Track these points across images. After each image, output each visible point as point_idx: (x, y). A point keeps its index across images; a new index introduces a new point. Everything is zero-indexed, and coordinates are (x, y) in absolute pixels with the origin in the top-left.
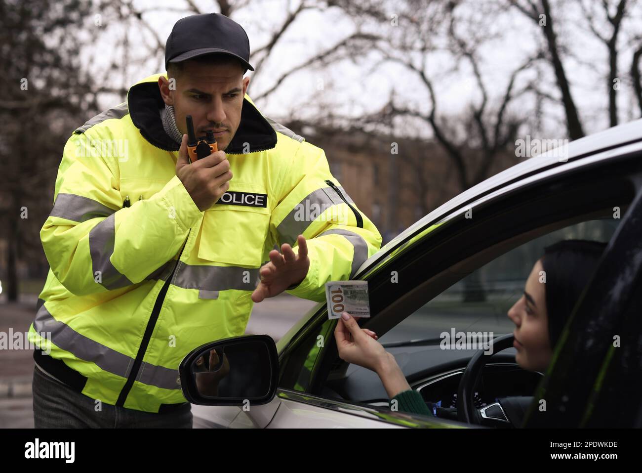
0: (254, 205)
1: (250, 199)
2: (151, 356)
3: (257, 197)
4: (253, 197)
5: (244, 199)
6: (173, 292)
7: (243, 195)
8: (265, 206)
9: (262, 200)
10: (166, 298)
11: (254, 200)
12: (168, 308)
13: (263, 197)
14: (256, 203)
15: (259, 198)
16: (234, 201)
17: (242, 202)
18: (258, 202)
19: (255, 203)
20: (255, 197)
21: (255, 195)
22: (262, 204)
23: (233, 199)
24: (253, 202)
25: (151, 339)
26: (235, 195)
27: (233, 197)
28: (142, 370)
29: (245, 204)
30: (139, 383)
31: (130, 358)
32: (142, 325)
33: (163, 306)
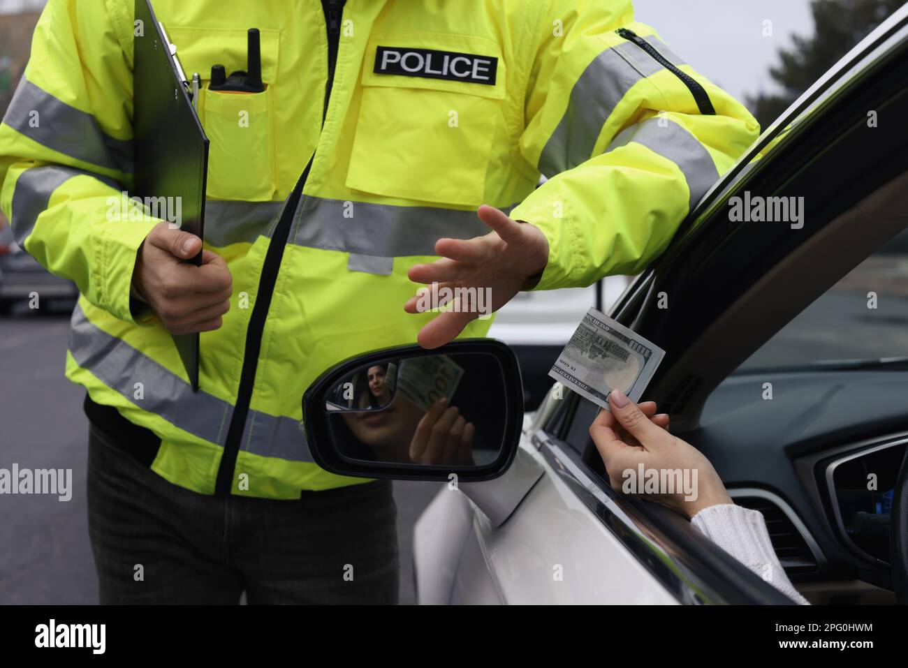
0: (469, 80)
1: (461, 67)
2: (263, 397)
3: (476, 61)
4: (468, 62)
5: (449, 66)
6: (293, 259)
7: (447, 58)
8: (492, 81)
9: (486, 70)
10: (280, 273)
11: (470, 68)
12: (287, 295)
13: (488, 62)
14: (475, 76)
15: (480, 65)
16: (428, 70)
17: (445, 73)
18: (479, 73)
19: (471, 74)
20: (472, 62)
21: (472, 57)
22: (487, 78)
23: (424, 65)
24: (467, 73)
25: (261, 361)
26: (429, 57)
27: (425, 61)
28: (251, 426)
29: (450, 77)
30: (249, 455)
31: (225, 403)
32: (238, 331)
33: (276, 289)
